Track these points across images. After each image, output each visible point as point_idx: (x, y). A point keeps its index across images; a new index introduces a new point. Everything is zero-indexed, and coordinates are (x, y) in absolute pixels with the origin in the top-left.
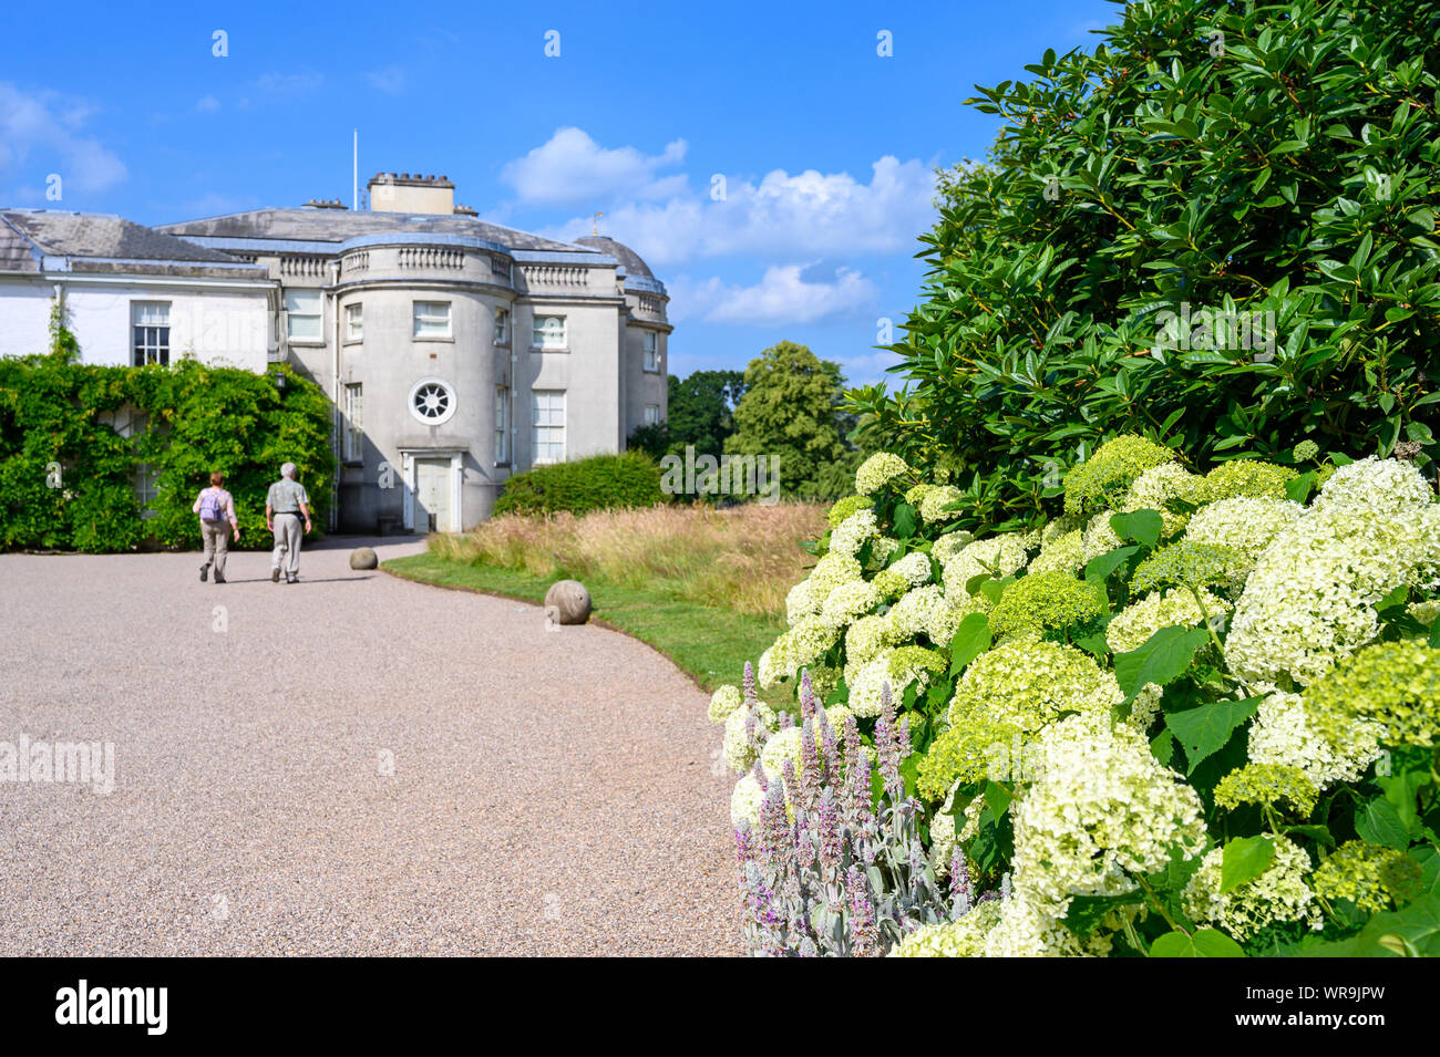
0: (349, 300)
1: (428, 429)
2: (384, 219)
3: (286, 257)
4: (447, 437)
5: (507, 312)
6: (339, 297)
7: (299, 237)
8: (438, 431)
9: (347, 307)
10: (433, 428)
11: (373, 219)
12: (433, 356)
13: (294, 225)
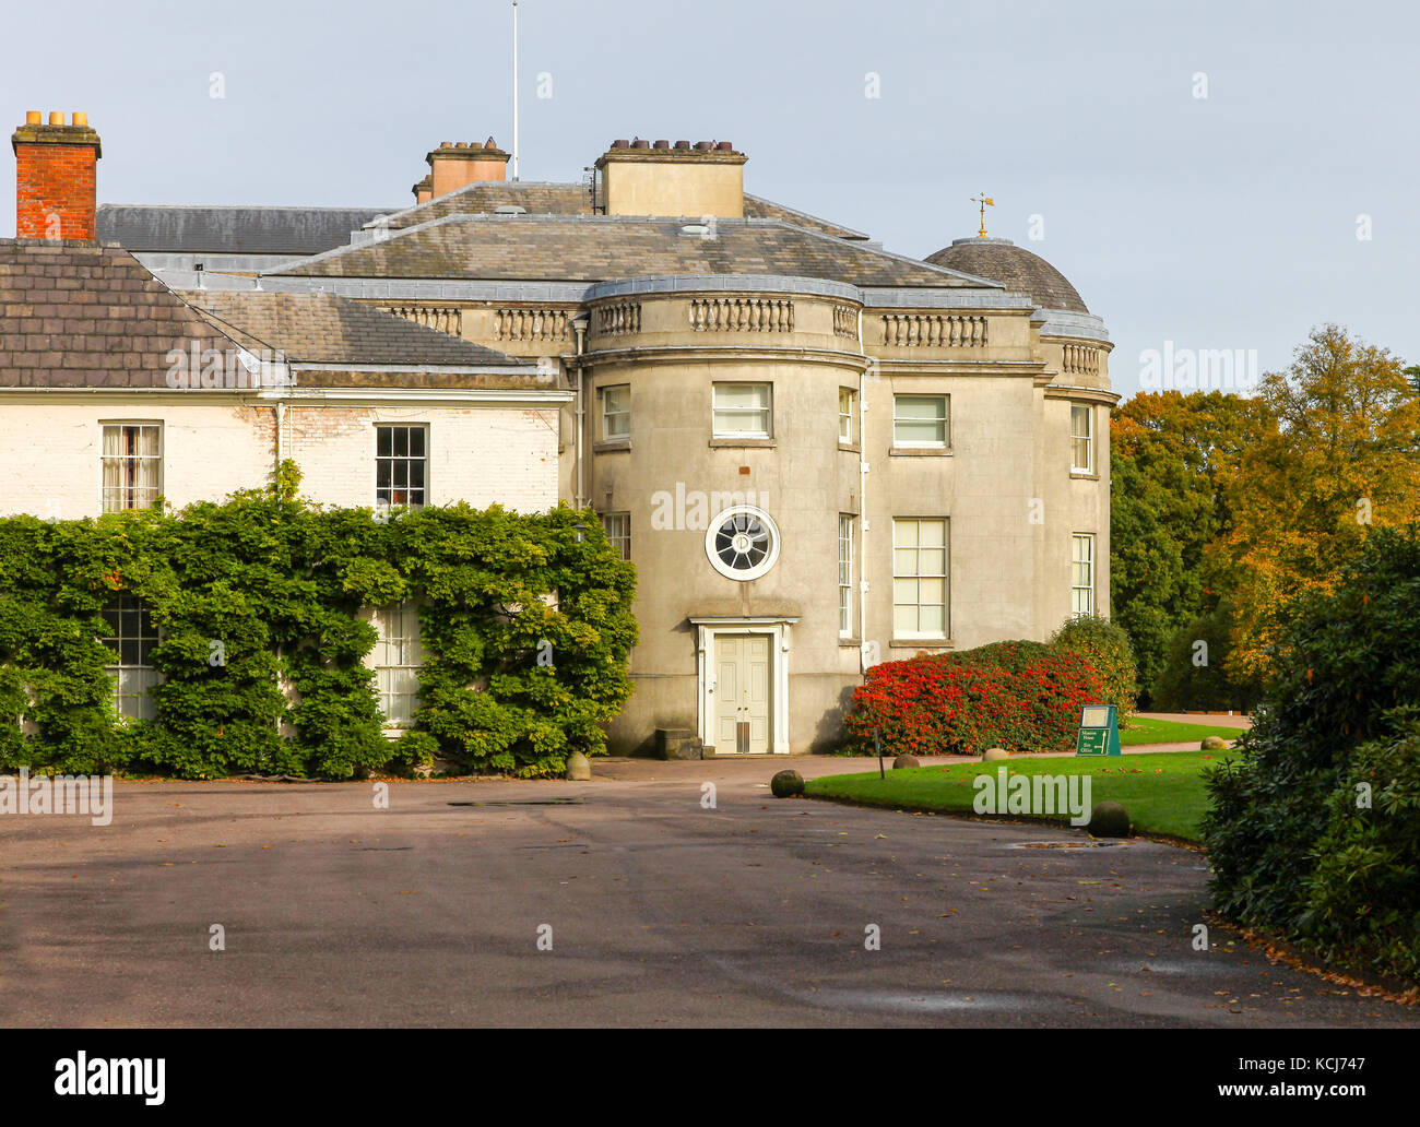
0: (600, 380)
1: (735, 587)
2: (643, 232)
3: (507, 309)
4: (764, 599)
5: (853, 391)
6: (586, 372)
7: (520, 274)
8: (752, 590)
9: (600, 389)
10: (744, 584)
11: (624, 232)
12: (745, 471)
13: (504, 249)
